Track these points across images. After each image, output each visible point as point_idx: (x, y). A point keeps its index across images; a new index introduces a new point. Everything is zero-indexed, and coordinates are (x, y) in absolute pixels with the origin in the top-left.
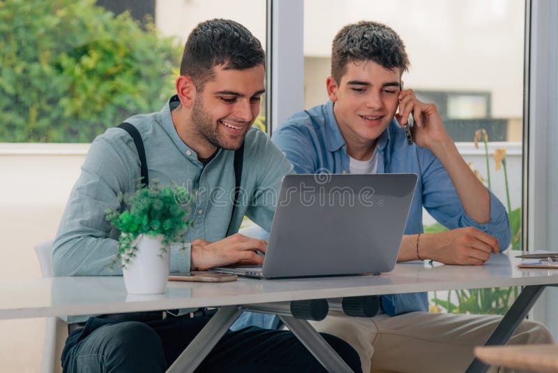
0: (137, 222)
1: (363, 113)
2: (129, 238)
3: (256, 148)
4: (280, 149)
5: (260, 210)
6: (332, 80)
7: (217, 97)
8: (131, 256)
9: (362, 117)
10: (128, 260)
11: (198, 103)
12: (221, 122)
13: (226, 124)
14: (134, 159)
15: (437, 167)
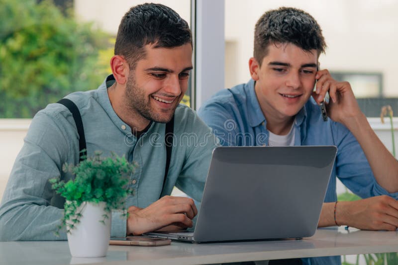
0: (81, 190)
1: (283, 91)
2: (74, 205)
3: (185, 123)
4: (207, 125)
5: (189, 180)
6: (254, 60)
7: (149, 74)
8: (75, 222)
9: (282, 95)
10: (73, 226)
11: (132, 79)
12: (153, 97)
13: (157, 99)
14: (73, 132)
15: (350, 141)
